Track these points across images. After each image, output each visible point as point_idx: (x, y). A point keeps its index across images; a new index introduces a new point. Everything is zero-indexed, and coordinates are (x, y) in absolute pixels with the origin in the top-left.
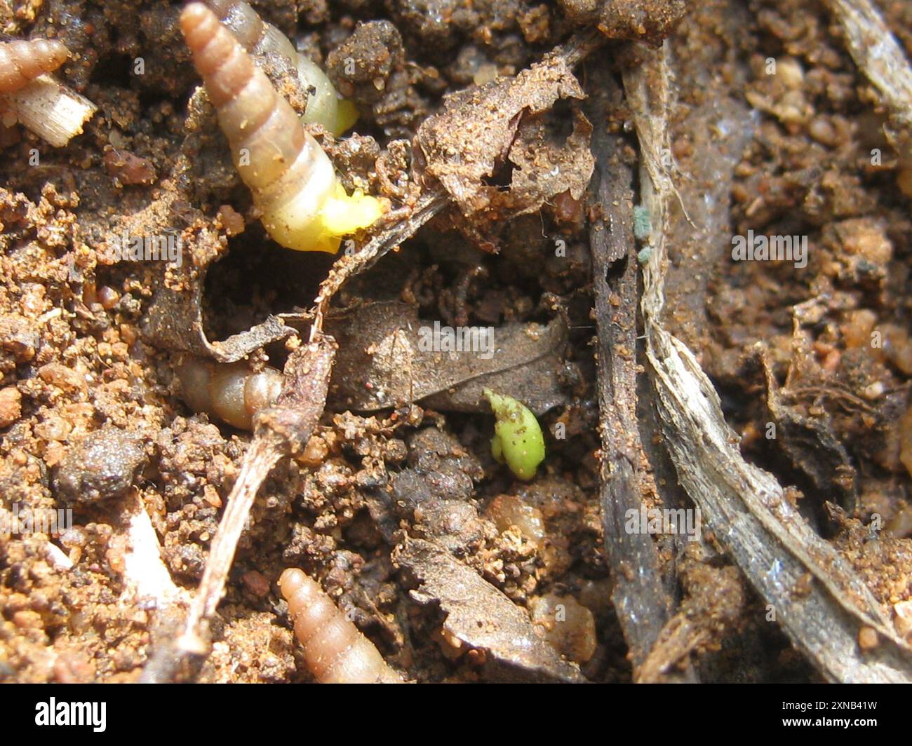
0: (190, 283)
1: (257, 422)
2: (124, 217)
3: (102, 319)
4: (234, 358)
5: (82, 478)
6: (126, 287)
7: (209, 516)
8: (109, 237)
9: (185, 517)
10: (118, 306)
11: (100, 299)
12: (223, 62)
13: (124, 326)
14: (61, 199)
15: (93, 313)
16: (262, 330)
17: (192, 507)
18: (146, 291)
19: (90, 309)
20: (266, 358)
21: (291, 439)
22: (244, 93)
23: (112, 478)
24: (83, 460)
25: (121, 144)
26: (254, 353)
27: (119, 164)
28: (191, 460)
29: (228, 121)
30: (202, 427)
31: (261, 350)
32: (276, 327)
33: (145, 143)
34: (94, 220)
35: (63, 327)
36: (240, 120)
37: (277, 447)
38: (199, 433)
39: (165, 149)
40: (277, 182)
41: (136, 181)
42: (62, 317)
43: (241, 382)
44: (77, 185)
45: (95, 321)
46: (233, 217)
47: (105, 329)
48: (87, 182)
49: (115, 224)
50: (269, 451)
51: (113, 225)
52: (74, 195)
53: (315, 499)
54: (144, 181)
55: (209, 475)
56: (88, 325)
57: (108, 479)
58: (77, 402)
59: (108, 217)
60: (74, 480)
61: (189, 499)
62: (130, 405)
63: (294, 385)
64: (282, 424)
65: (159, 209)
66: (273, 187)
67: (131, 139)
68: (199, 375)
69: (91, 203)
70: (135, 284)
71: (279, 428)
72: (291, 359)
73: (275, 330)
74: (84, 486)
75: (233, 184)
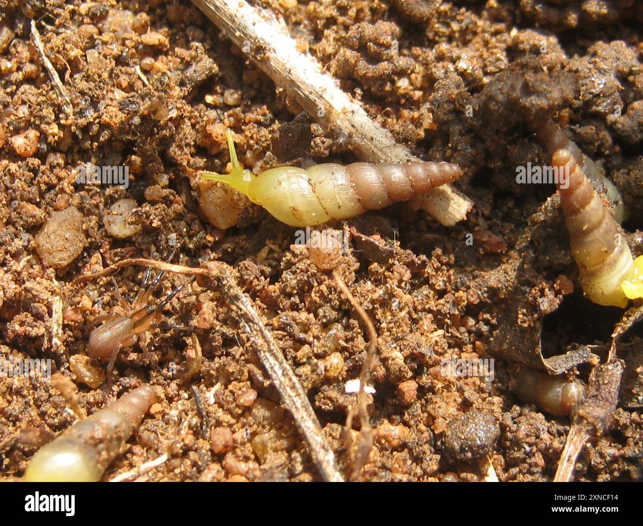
0: (534, 322)
1: (575, 414)
2: (482, 273)
3: (466, 337)
4: (559, 371)
5: (462, 445)
6: (481, 318)
7: (537, 472)
8: (472, 284)
9: (520, 471)
10: (474, 329)
11: (464, 324)
12: (578, 188)
13: (478, 343)
14: (445, 259)
15: (460, 333)
16: (577, 355)
17: (526, 465)
18: (494, 321)
19: (458, 330)
20: (578, 373)
21: (598, 427)
22: (588, 208)
23: (481, 445)
24: (462, 433)
25: (486, 226)
26: (571, 369)
27: (485, 239)
28: (528, 436)
29: (575, 224)
30: (533, 414)
31: (575, 368)
32: (586, 354)
33: (497, 225)
34: (461, 273)
35: (445, 343)
36: (584, 224)
37: (588, 431)
38: (533, 418)
39: (512, 231)
40: (601, 264)
41: (494, 250)
42: (444, 336)
43: (560, 387)
44: (454, 249)
45: (461, 339)
46: (567, 283)
47: (466, 344)
48: (459, 248)
49: (477, 277)
50: (583, 433)
51: (474, 278)
52: (452, 257)
53: (598, 464)
54: (499, 251)
55: (539, 446)
56: (455, 341)
57: (478, 446)
58: (450, 391)
59: (471, 272)
60: (457, 446)
61: (524, 461)
62: (484, 395)
63: (597, 390)
64: (593, 417)
65: (509, 270)
66: (597, 267)
67: (489, 222)
68: (530, 379)
69: (460, 261)
70: (487, 316)
71: (591, 420)
72: (593, 372)
73: (585, 355)
74: (462, 450)
75: (569, 262)
